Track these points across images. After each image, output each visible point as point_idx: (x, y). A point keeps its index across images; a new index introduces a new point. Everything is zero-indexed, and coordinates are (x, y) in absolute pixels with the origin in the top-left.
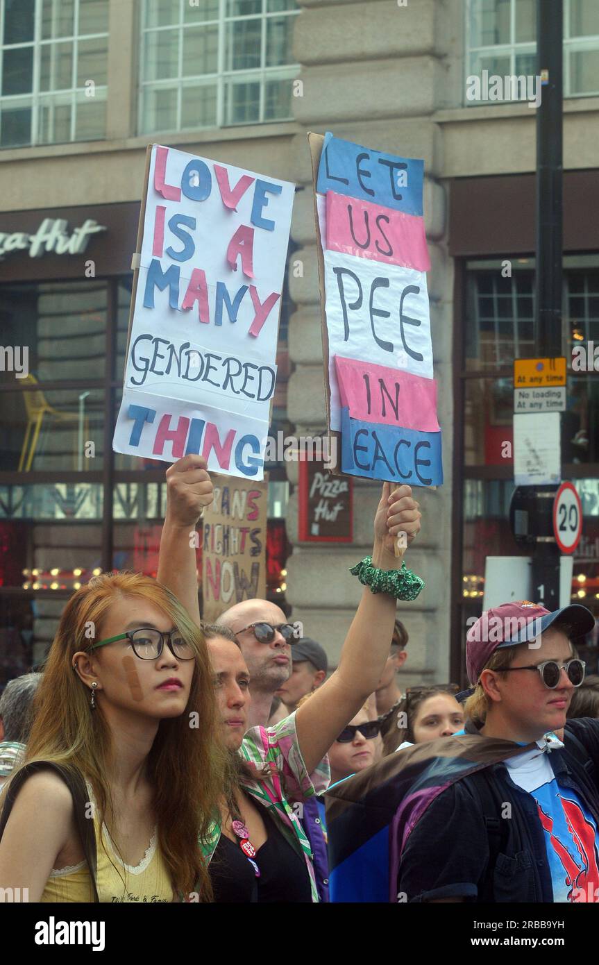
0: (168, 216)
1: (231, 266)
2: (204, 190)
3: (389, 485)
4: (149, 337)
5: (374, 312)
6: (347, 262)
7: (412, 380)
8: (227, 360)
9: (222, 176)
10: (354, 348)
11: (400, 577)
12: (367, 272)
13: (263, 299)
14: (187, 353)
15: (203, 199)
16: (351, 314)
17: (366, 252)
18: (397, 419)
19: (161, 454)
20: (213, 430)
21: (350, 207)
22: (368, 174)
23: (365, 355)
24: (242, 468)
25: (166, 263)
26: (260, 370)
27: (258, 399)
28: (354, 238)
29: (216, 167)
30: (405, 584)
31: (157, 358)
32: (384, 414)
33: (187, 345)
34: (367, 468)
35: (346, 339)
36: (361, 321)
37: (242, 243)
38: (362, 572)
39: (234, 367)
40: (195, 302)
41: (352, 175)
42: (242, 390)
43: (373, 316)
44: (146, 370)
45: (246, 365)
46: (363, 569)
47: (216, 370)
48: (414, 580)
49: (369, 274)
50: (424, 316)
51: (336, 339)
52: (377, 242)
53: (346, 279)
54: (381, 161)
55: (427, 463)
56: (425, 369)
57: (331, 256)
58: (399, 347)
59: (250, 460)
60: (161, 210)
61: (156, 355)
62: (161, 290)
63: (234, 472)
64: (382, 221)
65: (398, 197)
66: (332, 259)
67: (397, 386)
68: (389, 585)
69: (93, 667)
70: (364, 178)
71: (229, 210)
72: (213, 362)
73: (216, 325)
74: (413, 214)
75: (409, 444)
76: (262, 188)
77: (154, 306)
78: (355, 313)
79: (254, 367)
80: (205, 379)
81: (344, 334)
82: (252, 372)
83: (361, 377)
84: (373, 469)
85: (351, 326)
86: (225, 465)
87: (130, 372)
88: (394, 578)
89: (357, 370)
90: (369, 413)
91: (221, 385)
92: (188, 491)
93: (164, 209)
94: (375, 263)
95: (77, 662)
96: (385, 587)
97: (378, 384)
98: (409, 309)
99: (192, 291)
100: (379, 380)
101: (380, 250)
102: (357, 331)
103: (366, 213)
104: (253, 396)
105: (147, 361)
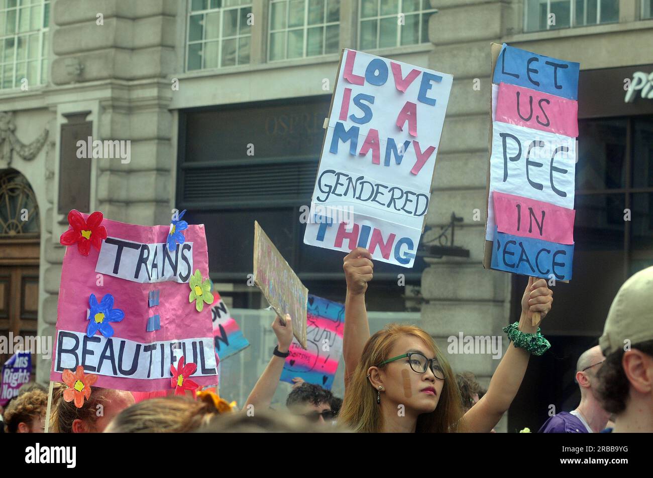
0: (353, 95)
1: (399, 128)
2: (383, 79)
3: (533, 279)
4: (333, 172)
5: (529, 163)
6: (511, 130)
7: (555, 209)
8: (393, 189)
9: (397, 70)
10: (510, 186)
11: (534, 339)
12: (527, 136)
13: (423, 150)
14: (362, 183)
15: (381, 84)
16: (510, 164)
17: (528, 123)
18: (541, 234)
19: (341, 247)
20: (378, 233)
21: (518, 94)
22: (536, 71)
23: (518, 192)
24: (399, 259)
25: (348, 125)
26: (418, 196)
27: (415, 214)
28: (519, 114)
29: (392, 64)
30: (536, 344)
31: (338, 185)
32: (530, 231)
33: (362, 178)
34: (513, 266)
35: (505, 180)
36: (518, 169)
37: (409, 113)
38: (510, 332)
39: (397, 193)
40: (370, 151)
41: (523, 71)
42: (403, 208)
43: (529, 166)
44: (329, 193)
45: (407, 193)
46: (511, 330)
47: (383, 194)
48: (543, 342)
49: (528, 138)
50: (571, 167)
51: (496, 180)
52: (537, 117)
53: (509, 141)
54: (547, 63)
55: (562, 265)
56: (569, 202)
57: (499, 126)
58: (547, 187)
59: (405, 254)
60: (348, 92)
61: (337, 183)
62: (344, 142)
63: (393, 261)
64: (544, 103)
65: (559, 87)
66: (499, 127)
67: (543, 213)
68: (525, 343)
69: (381, 377)
70: (532, 75)
71: (401, 93)
72: (381, 189)
73: (385, 165)
74: (570, 99)
75: (549, 252)
76: (427, 78)
77: (337, 152)
78: (514, 163)
79: (413, 194)
80: (374, 200)
81: (503, 177)
82: (410, 197)
83: (514, 206)
84: (517, 267)
85: (509, 172)
86: (386, 256)
87: (317, 193)
88: (529, 339)
89: (512, 201)
90: (518, 230)
91: (386, 204)
92: (354, 271)
93: (350, 90)
94: (533, 131)
95: (370, 373)
96: (523, 344)
97: (528, 212)
98: (559, 162)
99: (369, 143)
100: (529, 208)
101: (539, 122)
102: (514, 176)
103: (531, 98)
104: (410, 213)
105: (330, 187)
